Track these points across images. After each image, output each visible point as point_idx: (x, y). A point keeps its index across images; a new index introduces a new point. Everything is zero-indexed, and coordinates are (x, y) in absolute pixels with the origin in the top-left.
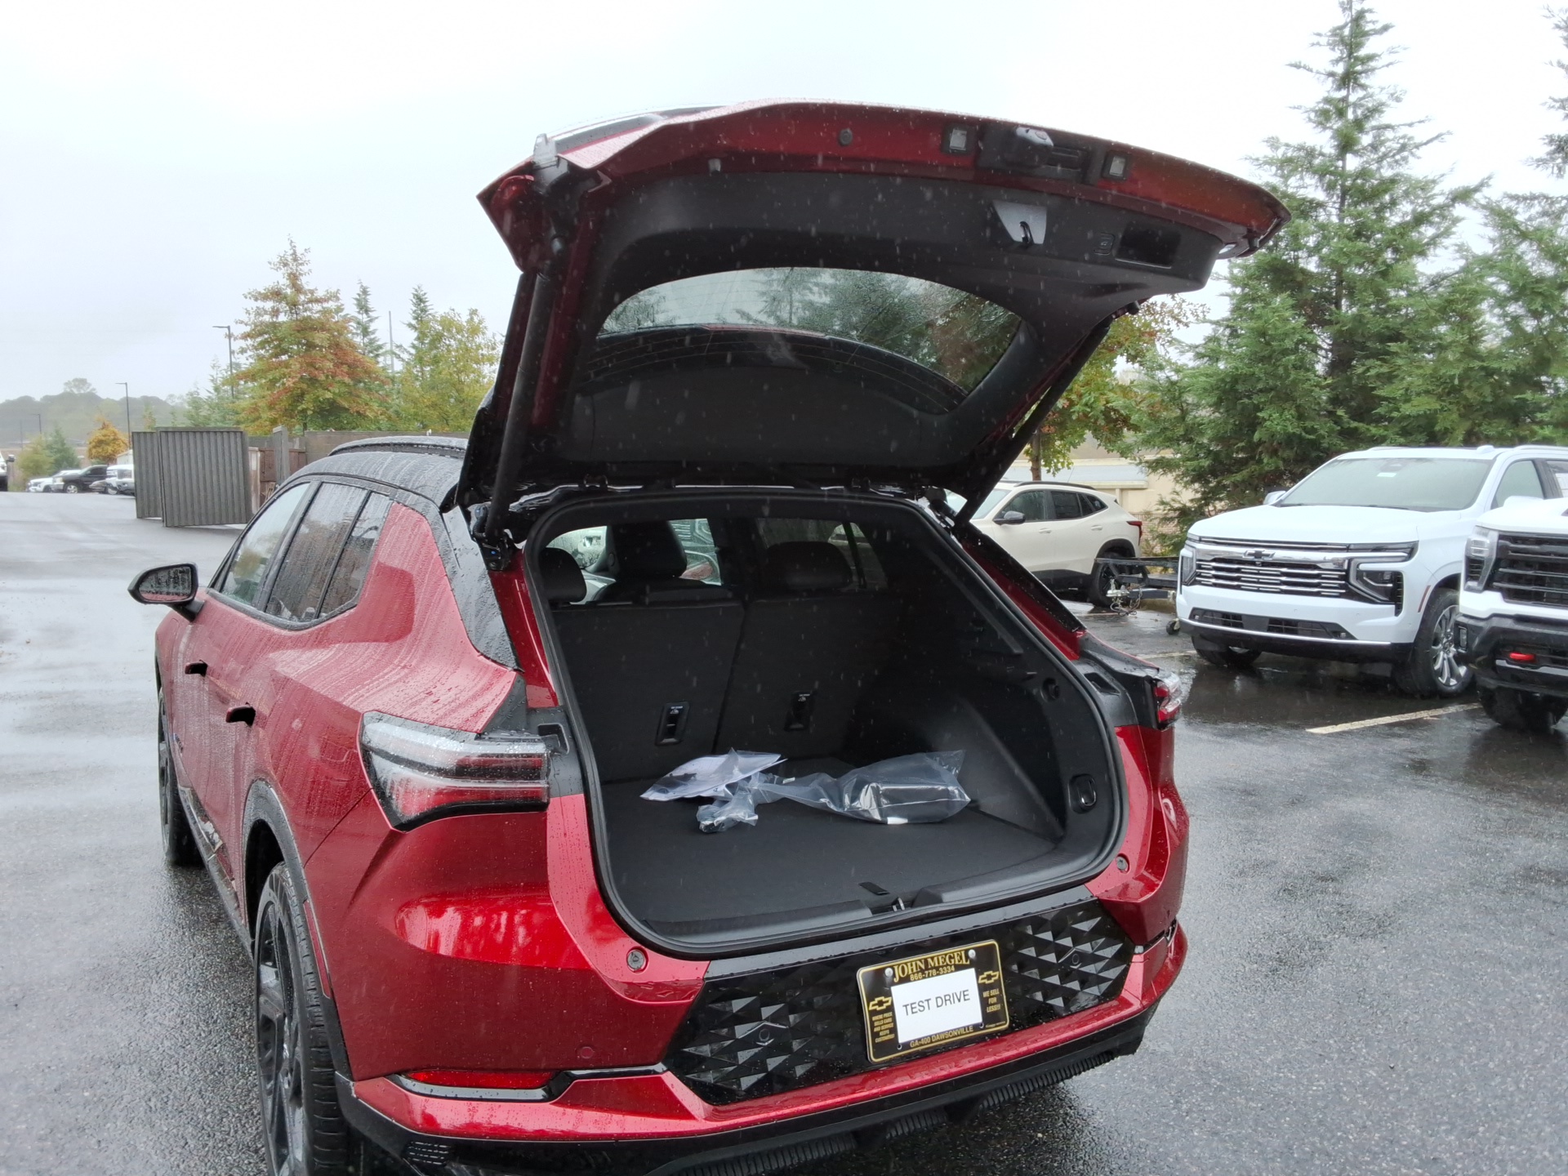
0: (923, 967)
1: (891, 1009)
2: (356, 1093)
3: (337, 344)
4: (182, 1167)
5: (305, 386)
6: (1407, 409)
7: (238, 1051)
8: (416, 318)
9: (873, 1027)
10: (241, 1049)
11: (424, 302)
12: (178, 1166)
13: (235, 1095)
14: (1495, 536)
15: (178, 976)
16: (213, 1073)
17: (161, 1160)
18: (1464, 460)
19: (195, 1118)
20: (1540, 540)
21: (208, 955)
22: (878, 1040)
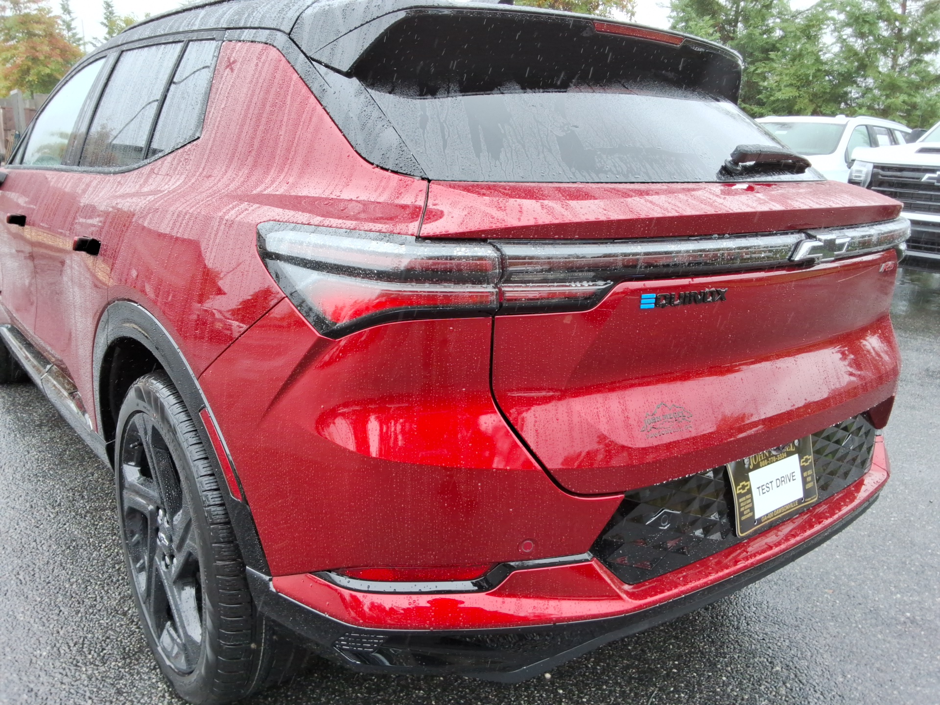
0: (767, 455)
1: (750, 491)
2: (274, 587)
3: (51, 35)
4: (61, 633)
5: (30, 63)
6: (779, 95)
7: (85, 528)
8: (106, 18)
9: (740, 508)
10: (87, 526)
11: (112, 7)
12: (58, 632)
13: (92, 566)
14: (871, 167)
15: (19, 469)
16: (69, 547)
17: (41, 628)
18: (828, 124)
19: (62, 587)
20: (901, 169)
21: (40, 452)
22: (743, 518)
